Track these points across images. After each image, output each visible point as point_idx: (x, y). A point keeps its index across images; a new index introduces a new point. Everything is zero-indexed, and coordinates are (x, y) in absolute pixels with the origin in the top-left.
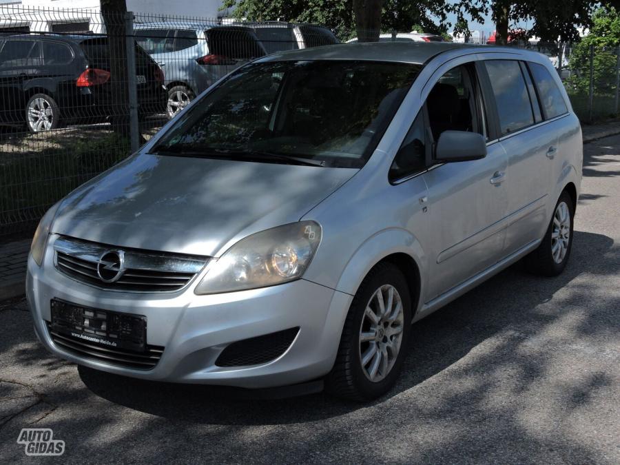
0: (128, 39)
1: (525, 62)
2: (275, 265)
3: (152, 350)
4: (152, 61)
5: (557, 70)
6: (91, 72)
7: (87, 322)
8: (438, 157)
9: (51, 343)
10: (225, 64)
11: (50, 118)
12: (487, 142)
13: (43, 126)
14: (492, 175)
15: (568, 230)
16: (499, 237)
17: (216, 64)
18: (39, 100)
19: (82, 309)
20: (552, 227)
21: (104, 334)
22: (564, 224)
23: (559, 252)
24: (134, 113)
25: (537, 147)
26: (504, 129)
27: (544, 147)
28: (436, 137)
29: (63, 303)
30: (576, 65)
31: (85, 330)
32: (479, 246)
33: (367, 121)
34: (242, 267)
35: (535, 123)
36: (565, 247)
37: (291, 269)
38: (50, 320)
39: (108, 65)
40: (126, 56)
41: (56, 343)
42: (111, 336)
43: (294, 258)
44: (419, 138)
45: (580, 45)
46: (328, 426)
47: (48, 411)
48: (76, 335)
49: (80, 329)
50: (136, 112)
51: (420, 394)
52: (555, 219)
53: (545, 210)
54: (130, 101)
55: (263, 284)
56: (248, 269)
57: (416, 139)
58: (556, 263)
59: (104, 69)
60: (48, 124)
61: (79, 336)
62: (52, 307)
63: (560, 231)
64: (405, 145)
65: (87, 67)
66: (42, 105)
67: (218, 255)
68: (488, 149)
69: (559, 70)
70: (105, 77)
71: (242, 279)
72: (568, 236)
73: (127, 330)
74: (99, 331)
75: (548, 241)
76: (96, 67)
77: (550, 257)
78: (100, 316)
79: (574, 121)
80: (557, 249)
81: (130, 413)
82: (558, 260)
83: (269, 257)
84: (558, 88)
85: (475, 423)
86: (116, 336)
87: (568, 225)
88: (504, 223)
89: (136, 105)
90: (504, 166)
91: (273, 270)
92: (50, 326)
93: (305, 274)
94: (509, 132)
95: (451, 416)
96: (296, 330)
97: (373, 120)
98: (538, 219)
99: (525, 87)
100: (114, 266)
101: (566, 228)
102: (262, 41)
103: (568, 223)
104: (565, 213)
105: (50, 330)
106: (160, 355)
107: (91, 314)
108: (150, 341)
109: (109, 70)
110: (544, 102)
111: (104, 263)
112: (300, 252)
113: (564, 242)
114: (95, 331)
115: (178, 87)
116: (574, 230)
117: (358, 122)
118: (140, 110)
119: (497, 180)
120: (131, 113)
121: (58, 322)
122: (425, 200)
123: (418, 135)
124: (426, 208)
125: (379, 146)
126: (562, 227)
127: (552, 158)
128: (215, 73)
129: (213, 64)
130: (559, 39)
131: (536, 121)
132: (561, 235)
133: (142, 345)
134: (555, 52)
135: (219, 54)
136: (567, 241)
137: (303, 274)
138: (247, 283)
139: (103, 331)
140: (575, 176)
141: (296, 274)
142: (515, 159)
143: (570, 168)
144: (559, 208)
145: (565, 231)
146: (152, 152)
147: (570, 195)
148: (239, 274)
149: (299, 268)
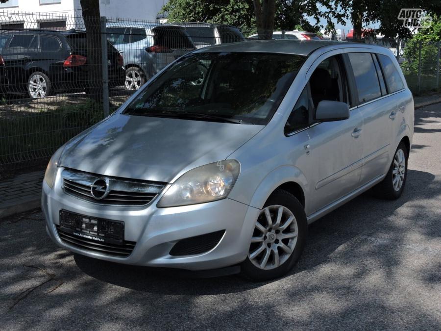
0: (102, 35)
1: (375, 54)
2: (209, 189)
3: (127, 244)
4: (115, 50)
5: (396, 57)
6: (74, 57)
7: (84, 226)
8: (317, 118)
9: (59, 240)
10: (166, 52)
11: (44, 89)
12: (350, 108)
13: (39, 94)
14: (353, 131)
15: (404, 168)
16: (357, 173)
17: (159, 52)
18: (36, 76)
19: (81, 217)
20: (393, 166)
21: (96, 234)
22: (401, 164)
23: (398, 183)
24: (106, 86)
25: (384, 111)
26: (361, 100)
27: (388, 112)
28: (316, 105)
29: (67, 213)
30: (409, 54)
31: (83, 231)
32: (344, 178)
33: (268, 94)
34: (187, 190)
35: (382, 96)
36: (401, 180)
37: (220, 191)
38: (59, 224)
39: (86, 53)
40: (101, 47)
41: (62, 239)
42: (100, 235)
43: (222, 184)
44: (304, 105)
45: (412, 40)
46: (244, 296)
47: (58, 286)
48: (76, 234)
49: (79, 230)
50: (107, 85)
51: (305, 277)
52: (395, 160)
53: (388, 155)
54: (103, 78)
55: (202, 201)
56: (191, 191)
57: (302, 106)
58: (396, 191)
59: (83, 55)
60: (43, 93)
61: (78, 235)
62: (60, 215)
63: (399, 169)
64: (295, 109)
65: (71, 53)
66: (39, 79)
67: (172, 182)
68: (350, 113)
69: (397, 57)
70: (83, 61)
71: (188, 197)
72: (404, 172)
73: (111, 231)
74: (92, 231)
75: (390, 176)
76: (77, 54)
77: (391, 187)
78: (93, 221)
79: (409, 94)
80: (396, 182)
81: (112, 287)
82: (397, 189)
83: (206, 184)
84: (397, 71)
85: (342, 295)
86: (103, 235)
87: (404, 165)
88: (360, 163)
89: (107, 81)
90: (361, 124)
91: (208, 192)
92: (59, 228)
93: (229, 195)
94: (364, 101)
95: (326, 291)
96: (222, 232)
97: (272, 93)
98: (383, 161)
99: (376, 72)
100: (102, 188)
101: (402, 167)
102: (192, 37)
103: (403, 164)
104: (401, 157)
105: (59, 231)
106: (133, 247)
107: (87, 220)
108: (127, 238)
109: (86, 56)
110: (388, 81)
111: (96, 186)
112: (226, 180)
113: (401, 177)
114: (89, 231)
115: (134, 68)
116: (408, 169)
117: (262, 95)
118: (110, 84)
119: (357, 134)
120: (104, 86)
121: (64, 225)
122: (308, 146)
123: (304, 103)
124: (308, 152)
125: (278, 110)
126: (400, 166)
127: (393, 119)
128: (159, 59)
129: (157, 52)
130: (397, 36)
131: (383, 94)
132: (399, 172)
133: (121, 241)
134: (395, 45)
135: (161, 45)
136: (403, 176)
137: (228, 194)
138: (191, 200)
139: (95, 232)
140: (409, 132)
141: (224, 194)
142: (368, 120)
143: (405, 126)
144: (398, 153)
145: (402, 169)
146: (125, 112)
147: (405, 145)
148: (186, 194)
149: (226, 191)
